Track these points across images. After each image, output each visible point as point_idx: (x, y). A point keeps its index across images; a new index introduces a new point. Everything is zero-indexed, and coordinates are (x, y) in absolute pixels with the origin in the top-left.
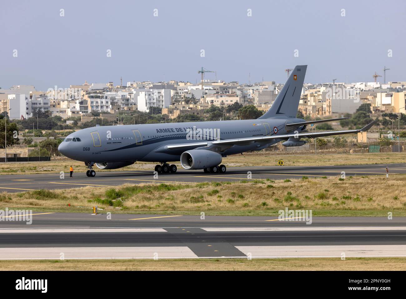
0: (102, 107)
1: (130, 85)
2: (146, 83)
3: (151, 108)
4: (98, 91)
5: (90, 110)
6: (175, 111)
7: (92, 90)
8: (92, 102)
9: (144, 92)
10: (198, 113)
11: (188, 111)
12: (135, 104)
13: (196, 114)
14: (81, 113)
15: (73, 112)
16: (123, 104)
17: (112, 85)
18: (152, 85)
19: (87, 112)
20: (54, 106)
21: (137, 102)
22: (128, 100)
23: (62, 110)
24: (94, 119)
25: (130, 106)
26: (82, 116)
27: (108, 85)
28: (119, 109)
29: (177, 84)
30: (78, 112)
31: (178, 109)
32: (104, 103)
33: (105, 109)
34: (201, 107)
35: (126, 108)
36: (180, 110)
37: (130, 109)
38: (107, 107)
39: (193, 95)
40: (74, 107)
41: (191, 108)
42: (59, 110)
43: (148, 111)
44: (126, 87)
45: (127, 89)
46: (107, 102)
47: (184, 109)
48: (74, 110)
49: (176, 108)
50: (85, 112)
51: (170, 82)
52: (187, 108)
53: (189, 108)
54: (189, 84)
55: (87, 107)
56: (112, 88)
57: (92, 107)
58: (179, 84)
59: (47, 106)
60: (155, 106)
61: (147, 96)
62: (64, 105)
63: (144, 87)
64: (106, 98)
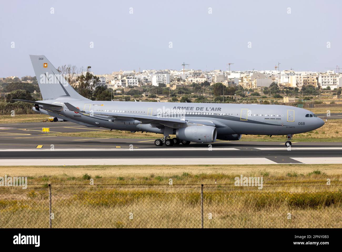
0: (133, 83)
1: (144, 72)
2: (153, 70)
3: (160, 84)
4: (129, 75)
5: (127, 85)
6: (173, 85)
7: (124, 74)
8: (128, 81)
9: (156, 76)
10: (186, 87)
11: (181, 86)
12: (151, 82)
13: (185, 87)
14: (122, 86)
15: (118, 86)
16: (145, 82)
17: (135, 72)
18: (156, 72)
19: (126, 86)
20: (108, 83)
21: (152, 81)
22: (147, 80)
23: (112, 85)
24: (131, 90)
25: (148, 83)
26: (125, 88)
27: (133, 72)
28: (142, 84)
29: (169, 71)
30: (121, 86)
31: (175, 85)
32: (135, 81)
33: (135, 84)
34: (187, 83)
35: (146, 84)
36: (177, 85)
37: (148, 85)
38: (136, 83)
39: (181, 77)
40: (119, 83)
41: (182, 84)
42: (110, 85)
43: (158, 85)
44: (142, 73)
45: (143, 74)
46: (136, 81)
47: (178, 84)
48: (118, 85)
49: (174, 84)
50: (124, 86)
51: (166, 70)
52: (180, 84)
53: (181, 84)
54: (175, 71)
55: (126, 83)
56: (135, 73)
57: (128, 83)
58: (170, 71)
59: (104, 83)
60: (162, 83)
61: (157, 78)
62: (113, 82)
63: (152, 72)
64: (136, 78)
